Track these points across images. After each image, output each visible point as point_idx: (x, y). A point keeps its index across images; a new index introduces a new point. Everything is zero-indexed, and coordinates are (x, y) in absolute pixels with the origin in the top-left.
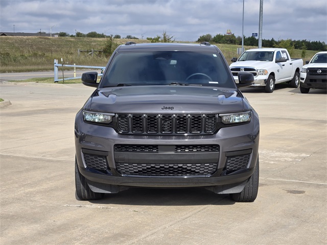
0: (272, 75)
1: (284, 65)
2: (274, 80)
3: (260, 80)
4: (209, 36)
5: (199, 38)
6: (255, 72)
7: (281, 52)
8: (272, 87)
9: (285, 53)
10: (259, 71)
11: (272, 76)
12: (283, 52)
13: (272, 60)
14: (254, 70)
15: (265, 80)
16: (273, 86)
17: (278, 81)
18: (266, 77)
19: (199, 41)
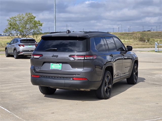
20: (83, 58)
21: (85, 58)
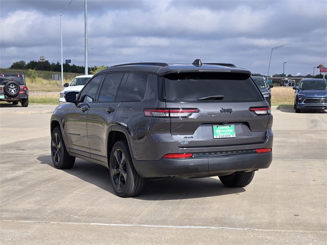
4: (23, 63)
5: (13, 64)
19: (13, 67)
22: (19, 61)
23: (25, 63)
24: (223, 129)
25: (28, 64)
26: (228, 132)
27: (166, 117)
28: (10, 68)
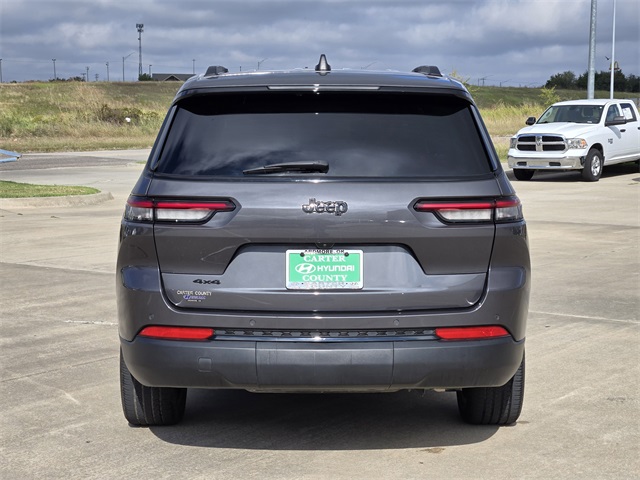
0: (597, 148)
1: (623, 131)
2: (602, 158)
3: (572, 159)
4: (569, 75)
5: (549, 79)
6: (562, 143)
7: (619, 107)
8: (596, 171)
9: (628, 109)
10: (570, 142)
11: (597, 151)
12: (624, 106)
13: (598, 122)
14: (561, 139)
15: (582, 158)
16: (598, 169)
17: (609, 159)
18: (583, 152)
19: (549, 85)
20: (486, 215)
21: (500, 215)
22: (561, 72)
23: (573, 75)
24: (321, 264)
25: (580, 78)
26: (338, 272)
27: (145, 221)
28: (542, 87)
